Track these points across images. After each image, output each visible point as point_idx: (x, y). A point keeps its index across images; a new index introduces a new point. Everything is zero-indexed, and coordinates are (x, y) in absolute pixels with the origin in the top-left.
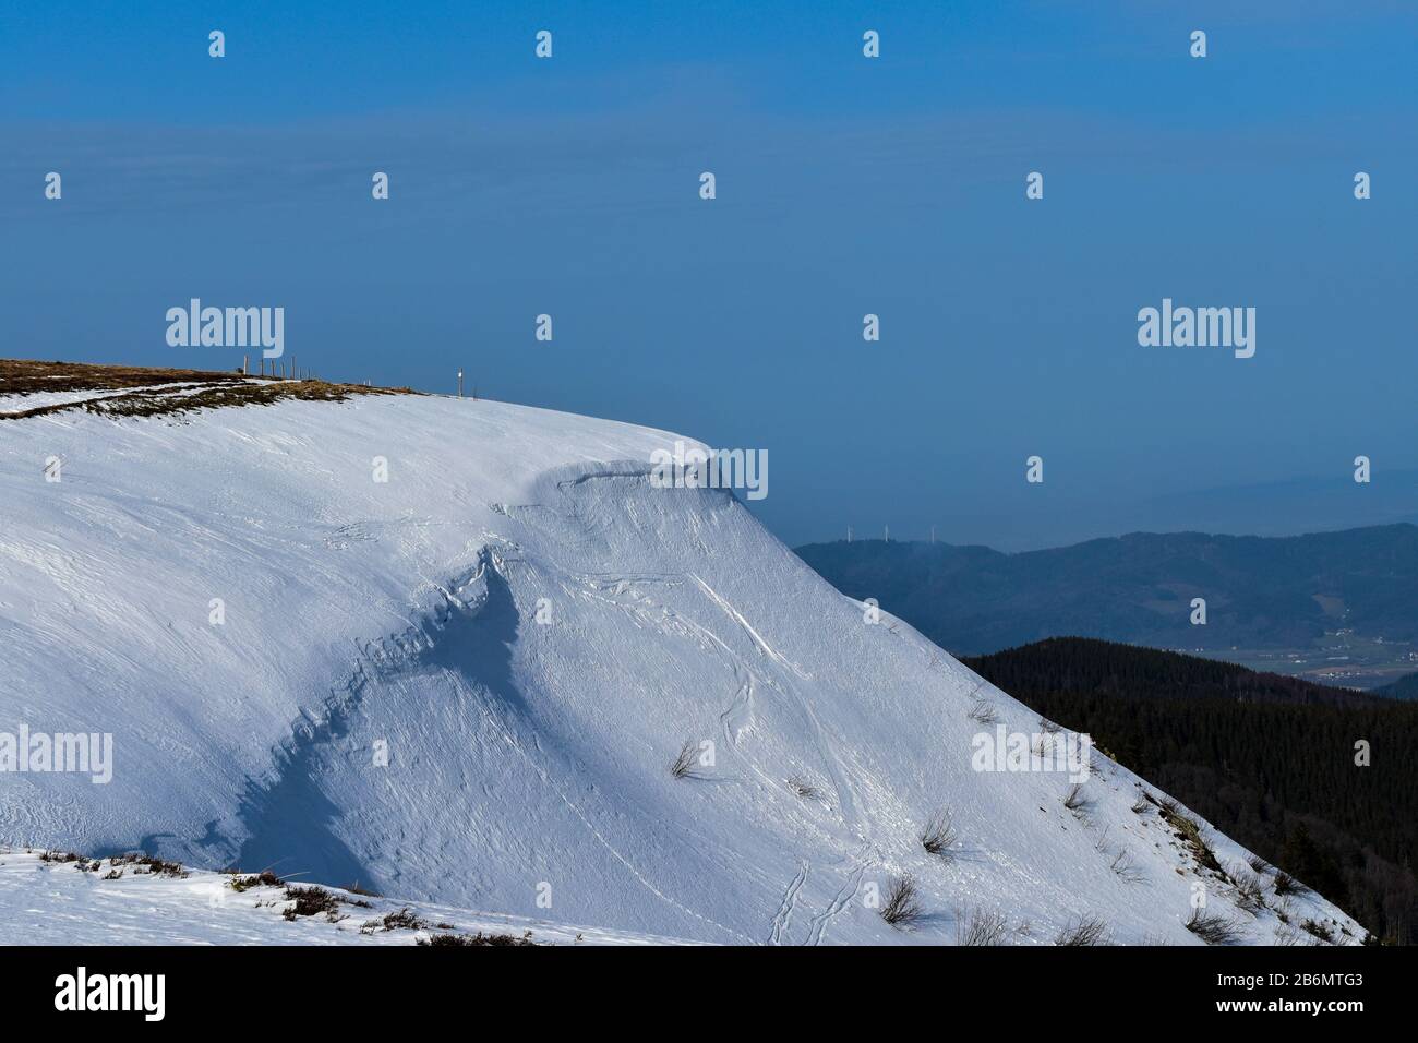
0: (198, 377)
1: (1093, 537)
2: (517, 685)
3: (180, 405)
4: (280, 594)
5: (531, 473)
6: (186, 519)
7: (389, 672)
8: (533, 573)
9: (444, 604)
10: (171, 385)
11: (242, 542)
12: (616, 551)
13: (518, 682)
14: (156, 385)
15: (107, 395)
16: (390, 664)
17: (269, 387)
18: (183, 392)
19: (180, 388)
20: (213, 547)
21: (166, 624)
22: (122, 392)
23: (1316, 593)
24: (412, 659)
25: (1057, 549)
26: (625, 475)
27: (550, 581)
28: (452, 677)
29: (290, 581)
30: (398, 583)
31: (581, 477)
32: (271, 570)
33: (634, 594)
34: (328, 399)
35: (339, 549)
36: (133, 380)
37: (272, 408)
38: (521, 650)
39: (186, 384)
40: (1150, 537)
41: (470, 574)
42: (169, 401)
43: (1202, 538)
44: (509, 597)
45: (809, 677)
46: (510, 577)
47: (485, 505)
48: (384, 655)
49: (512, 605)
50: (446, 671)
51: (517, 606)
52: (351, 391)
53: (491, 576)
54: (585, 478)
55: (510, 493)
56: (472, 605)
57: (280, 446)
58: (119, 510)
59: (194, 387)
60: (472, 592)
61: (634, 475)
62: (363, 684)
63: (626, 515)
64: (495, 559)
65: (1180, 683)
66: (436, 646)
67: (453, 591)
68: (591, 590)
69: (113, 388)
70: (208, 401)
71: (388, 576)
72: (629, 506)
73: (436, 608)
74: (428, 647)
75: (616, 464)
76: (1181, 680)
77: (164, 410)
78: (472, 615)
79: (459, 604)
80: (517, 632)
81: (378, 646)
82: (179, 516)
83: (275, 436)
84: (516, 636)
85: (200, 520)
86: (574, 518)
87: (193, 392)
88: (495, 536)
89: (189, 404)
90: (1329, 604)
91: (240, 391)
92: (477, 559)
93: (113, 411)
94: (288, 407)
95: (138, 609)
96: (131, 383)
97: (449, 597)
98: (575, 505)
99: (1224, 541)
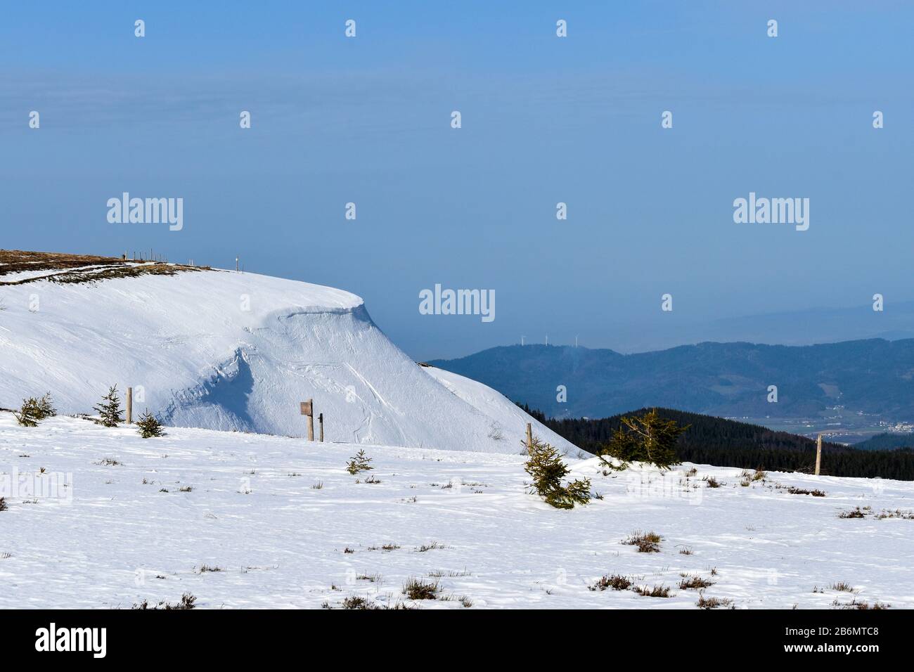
0: (102, 262)
1: (679, 345)
2: (250, 414)
3: (93, 277)
4: (137, 368)
5: (264, 312)
6: (95, 334)
7: (186, 405)
8: (263, 361)
9: (216, 375)
10: (89, 267)
11: (120, 344)
12: (306, 351)
13: (250, 411)
14: (81, 267)
15: (58, 272)
16: (187, 401)
17: (137, 268)
18: (95, 271)
19: (93, 269)
20: (107, 347)
21: (85, 381)
22: (65, 271)
23: (822, 382)
24: (197, 399)
25: (656, 352)
26: (314, 313)
27: (271, 365)
28: (217, 408)
29: (142, 363)
30: (194, 365)
31: (291, 313)
32: (134, 358)
33: (314, 372)
34: (165, 274)
35: (167, 348)
36: (71, 264)
37: (138, 279)
38: (254, 398)
39: (96, 266)
40: (716, 345)
41: (230, 361)
42: (88, 275)
43: (749, 346)
44: (249, 372)
45: (403, 414)
46: (251, 363)
47: (240, 328)
48: (184, 397)
49: (251, 376)
50: (214, 405)
51: (253, 377)
52: (178, 270)
53: (241, 362)
54: (292, 315)
55: (253, 322)
56: (230, 376)
57: (141, 298)
58: (64, 329)
59: (100, 268)
60: (231, 370)
61: (318, 313)
62: (174, 409)
63: (313, 333)
64: (243, 354)
65: (725, 438)
66: (210, 395)
67: (221, 369)
68: (292, 370)
69: (61, 269)
70: (106, 275)
71: (189, 361)
72: (315, 328)
73: (212, 377)
74: (206, 394)
75: (309, 308)
76: (726, 435)
77: (85, 280)
78: (230, 381)
79: (223, 375)
80: (252, 389)
81: (182, 393)
82: (92, 332)
83: (139, 294)
84: (252, 391)
85: (101, 334)
86: (286, 334)
87: (100, 271)
88: (244, 343)
89: (97, 277)
90: (829, 389)
91: (123, 270)
92: (234, 354)
93: (61, 281)
94: (146, 278)
95: (73, 375)
96: (69, 266)
97: (219, 372)
98: (287, 328)
99: (762, 348)
